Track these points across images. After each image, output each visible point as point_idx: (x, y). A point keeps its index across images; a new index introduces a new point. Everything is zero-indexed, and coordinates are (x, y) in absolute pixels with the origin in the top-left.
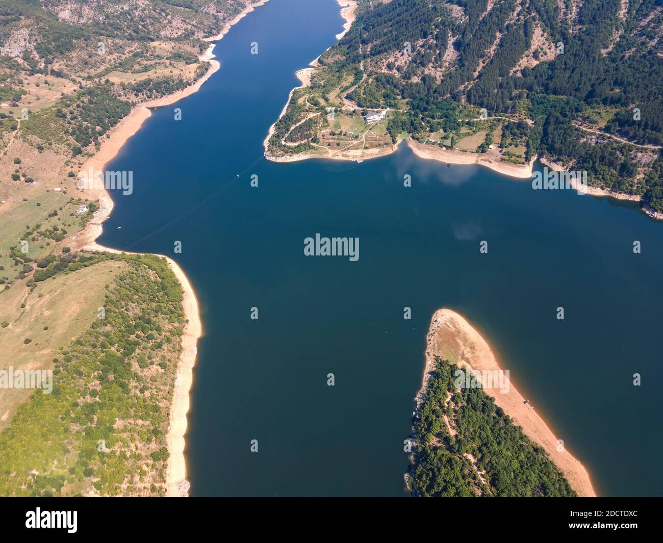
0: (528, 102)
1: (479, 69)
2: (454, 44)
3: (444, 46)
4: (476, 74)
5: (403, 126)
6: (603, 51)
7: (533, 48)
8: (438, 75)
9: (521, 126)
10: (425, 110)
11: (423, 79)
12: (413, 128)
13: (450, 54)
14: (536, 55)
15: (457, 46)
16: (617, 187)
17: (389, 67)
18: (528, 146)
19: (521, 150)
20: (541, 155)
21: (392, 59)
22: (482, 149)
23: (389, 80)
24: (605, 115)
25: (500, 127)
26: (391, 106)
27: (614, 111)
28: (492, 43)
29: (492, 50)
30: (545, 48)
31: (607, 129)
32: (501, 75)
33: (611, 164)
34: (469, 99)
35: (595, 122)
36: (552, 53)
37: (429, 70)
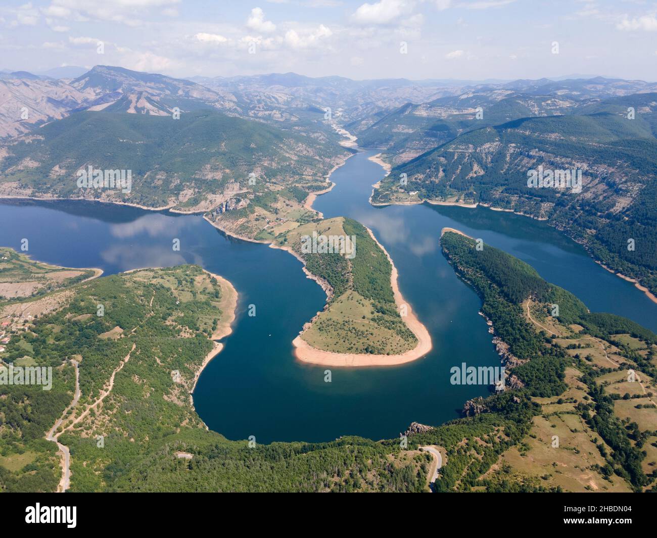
0: (473, 187)
1: (454, 178)
2: (442, 170)
3: (438, 171)
4: (453, 179)
5: (425, 197)
6: (502, 172)
7: (474, 170)
8: (437, 181)
9: (471, 193)
10: (433, 191)
11: (431, 182)
12: (429, 197)
13: (441, 174)
14: (475, 173)
15: (444, 171)
16: (506, 208)
17: (416, 179)
18: (474, 199)
19: (472, 201)
20: (479, 203)
21: (416, 176)
22: (457, 201)
23: (416, 183)
24: (501, 189)
25: (464, 195)
26: (418, 191)
27: (505, 187)
28: (458, 169)
29: (458, 171)
30: (479, 171)
31: (502, 192)
32: (462, 179)
33: (503, 201)
34: (450, 186)
35: (498, 191)
36: (482, 173)
37: (433, 179)
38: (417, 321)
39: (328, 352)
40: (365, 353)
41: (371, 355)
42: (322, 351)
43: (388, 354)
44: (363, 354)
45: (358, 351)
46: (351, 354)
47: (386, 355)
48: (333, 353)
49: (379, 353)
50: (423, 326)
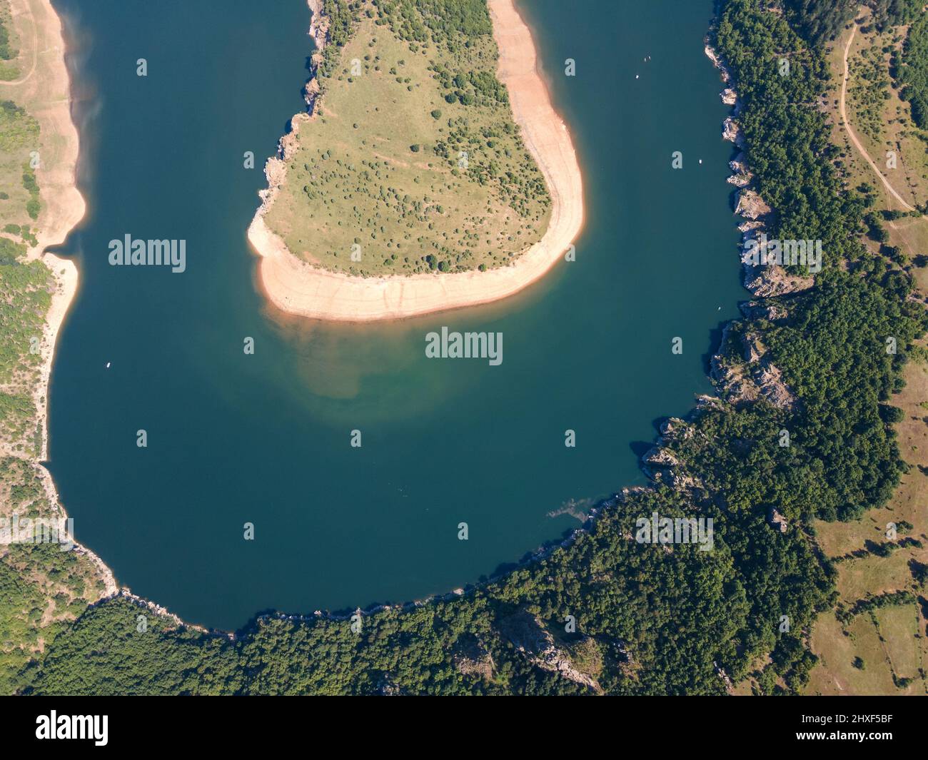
38: (549, 110)
39: (340, 275)
40: (427, 271)
41: (443, 277)
42: (323, 271)
43: (481, 268)
44: (423, 275)
45: (410, 267)
46: (396, 277)
47: (477, 270)
48: (353, 277)
49: (460, 269)
50: (564, 127)
